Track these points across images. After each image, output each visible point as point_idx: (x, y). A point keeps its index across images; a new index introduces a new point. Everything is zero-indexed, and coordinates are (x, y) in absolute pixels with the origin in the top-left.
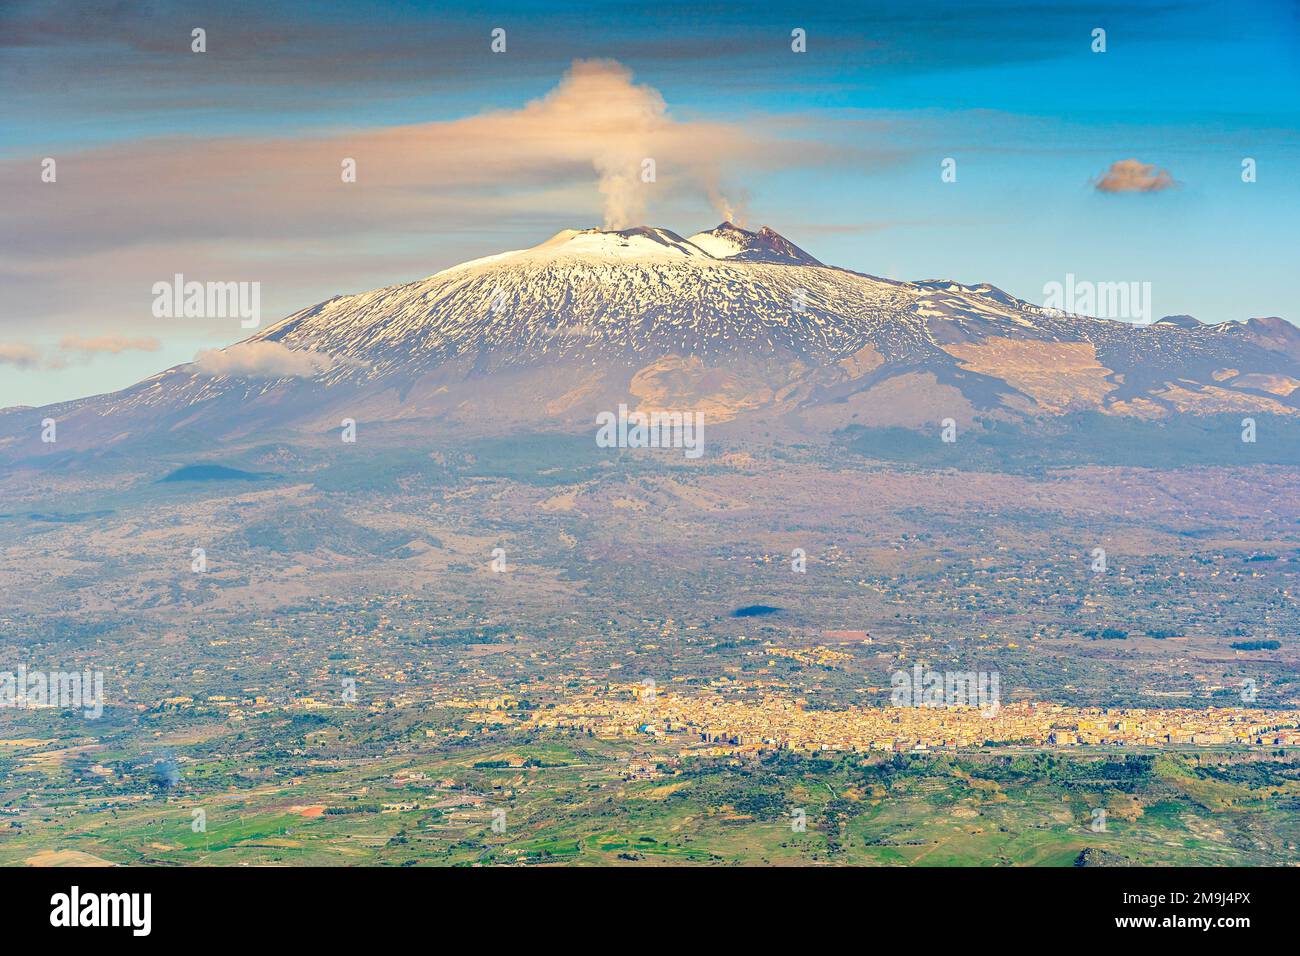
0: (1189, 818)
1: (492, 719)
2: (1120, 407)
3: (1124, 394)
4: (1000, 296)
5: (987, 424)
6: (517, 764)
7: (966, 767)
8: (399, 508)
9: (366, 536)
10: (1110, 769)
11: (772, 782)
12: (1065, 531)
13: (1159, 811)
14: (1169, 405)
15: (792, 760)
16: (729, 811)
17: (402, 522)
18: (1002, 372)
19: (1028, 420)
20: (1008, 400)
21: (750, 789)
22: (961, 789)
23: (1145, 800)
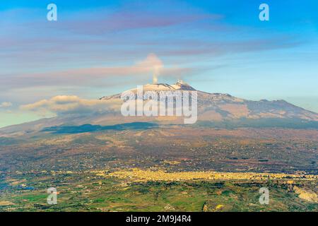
0: (231, 194)
1: (101, 175)
2: (250, 117)
3: (251, 114)
4: (229, 96)
5: (224, 120)
6: (100, 183)
7: (187, 183)
8: (107, 136)
9: (98, 141)
10: (216, 184)
11: (147, 187)
12: (234, 139)
13: (226, 193)
14: (260, 116)
15: (152, 182)
16: (137, 193)
17: (106, 138)
18: (228, 110)
19: (232, 119)
20: (229, 115)
21: (142, 188)
22: (185, 188)
23: (223, 190)
